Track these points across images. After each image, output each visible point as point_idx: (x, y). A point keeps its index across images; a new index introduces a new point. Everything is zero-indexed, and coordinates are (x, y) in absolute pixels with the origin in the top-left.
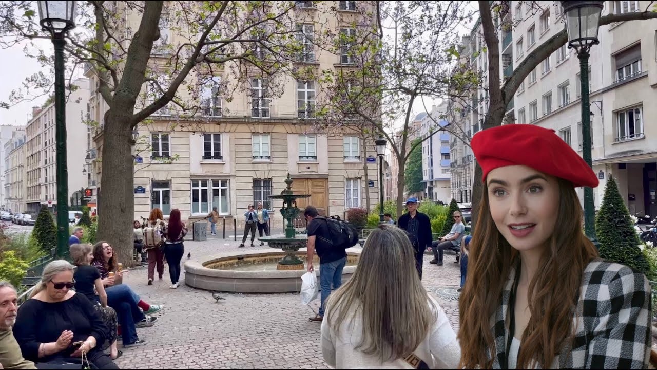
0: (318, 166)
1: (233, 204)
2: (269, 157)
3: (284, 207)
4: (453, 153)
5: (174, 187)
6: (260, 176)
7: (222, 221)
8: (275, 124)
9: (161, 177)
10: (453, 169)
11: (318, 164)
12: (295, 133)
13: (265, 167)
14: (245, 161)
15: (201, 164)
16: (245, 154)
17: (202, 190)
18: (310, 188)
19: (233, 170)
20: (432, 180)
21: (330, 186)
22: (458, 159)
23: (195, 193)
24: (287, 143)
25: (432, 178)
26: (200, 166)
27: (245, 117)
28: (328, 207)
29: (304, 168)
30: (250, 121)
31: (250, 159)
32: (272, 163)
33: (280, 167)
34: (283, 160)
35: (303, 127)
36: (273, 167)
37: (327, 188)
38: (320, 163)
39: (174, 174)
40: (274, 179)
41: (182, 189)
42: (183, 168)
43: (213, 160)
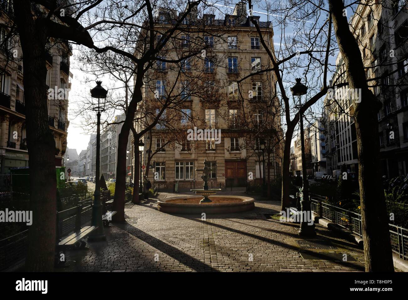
0: (241, 154)
1: (196, 174)
2: (215, 150)
4: (327, 146)
5: (167, 166)
6: (210, 159)
7: (190, 183)
9: (161, 160)
10: (327, 155)
11: (241, 153)
12: (228, 137)
13: (213, 155)
14: (202, 152)
16: (202, 149)
17: (181, 167)
18: (236, 166)
19: (196, 156)
21: (247, 165)
22: (329, 150)
23: (177, 168)
24: (224, 142)
25: (317, 161)
26: (179, 155)
28: (247, 176)
29: (233, 156)
31: (205, 151)
32: (216, 153)
33: (220, 155)
34: (222, 152)
35: (233, 134)
36: (216, 155)
37: (246, 166)
38: (242, 153)
39: (167, 159)
40: (217, 161)
41: (171, 166)
42: (171, 156)
43: (186, 152)
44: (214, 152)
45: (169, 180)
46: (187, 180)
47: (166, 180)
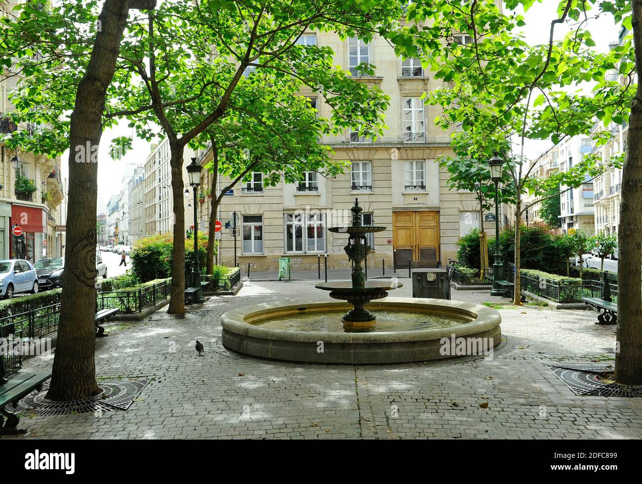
0: (428, 197)
1: (330, 241)
2: (371, 187)
3: (349, 243)
4: (598, 183)
5: (266, 222)
7: (317, 261)
8: (376, 149)
9: (253, 211)
10: (597, 201)
11: (428, 194)
12: (399, 160)
13: (365, 198)
14: (343, 192)
15: (295, 196)
16: (343, 184)
17: (296, 225)
18: (417, 222)
19: (330, 202)
20: (572, 215)
21: (442, 220)
23: (289, 228)
24: (391, 170)
25: (572, 212)
26: (293, 198)
27: (343, 142)
28: (439, 246)
29: (411, 200)
30: (350, 147)
31: (349, 190)
32: (373, 194)
33: (381, 199)
34: (386, 191)
35: (409, 152)
36: (373, 198)
37: (439, 223)
38: (430, 194)
39: (266, 207)
40: (376, 213)
41: (275, 223)
42: (275, 200)
43: (307, 192)
44: (368, 191)
45: (272, 252)
46: (309, 253)
47: (266, 253)
